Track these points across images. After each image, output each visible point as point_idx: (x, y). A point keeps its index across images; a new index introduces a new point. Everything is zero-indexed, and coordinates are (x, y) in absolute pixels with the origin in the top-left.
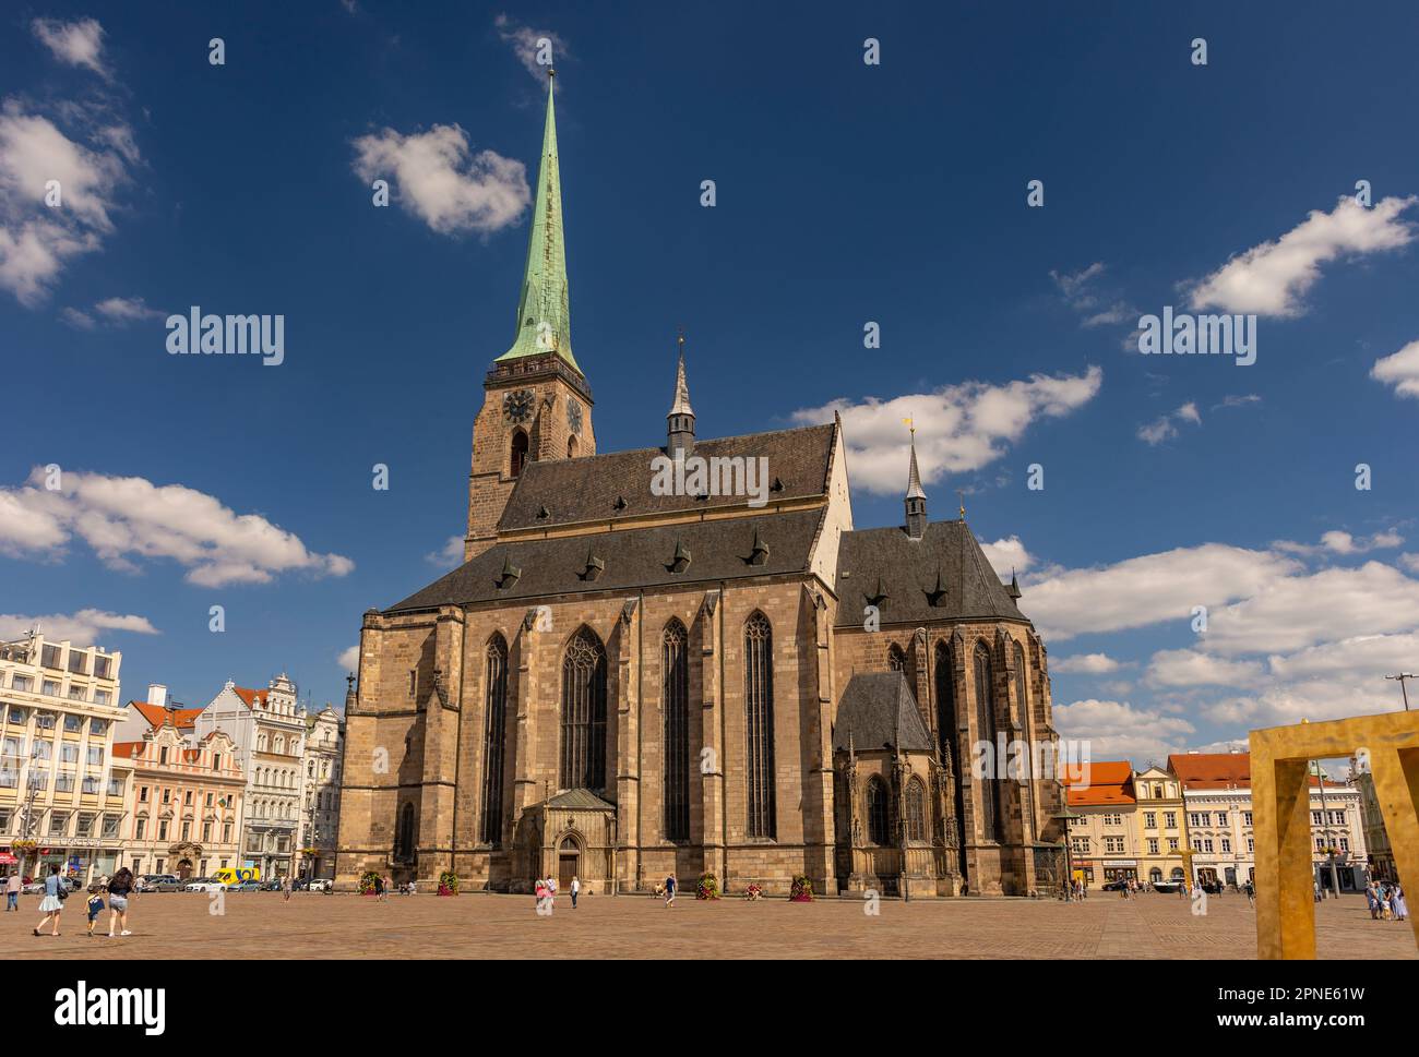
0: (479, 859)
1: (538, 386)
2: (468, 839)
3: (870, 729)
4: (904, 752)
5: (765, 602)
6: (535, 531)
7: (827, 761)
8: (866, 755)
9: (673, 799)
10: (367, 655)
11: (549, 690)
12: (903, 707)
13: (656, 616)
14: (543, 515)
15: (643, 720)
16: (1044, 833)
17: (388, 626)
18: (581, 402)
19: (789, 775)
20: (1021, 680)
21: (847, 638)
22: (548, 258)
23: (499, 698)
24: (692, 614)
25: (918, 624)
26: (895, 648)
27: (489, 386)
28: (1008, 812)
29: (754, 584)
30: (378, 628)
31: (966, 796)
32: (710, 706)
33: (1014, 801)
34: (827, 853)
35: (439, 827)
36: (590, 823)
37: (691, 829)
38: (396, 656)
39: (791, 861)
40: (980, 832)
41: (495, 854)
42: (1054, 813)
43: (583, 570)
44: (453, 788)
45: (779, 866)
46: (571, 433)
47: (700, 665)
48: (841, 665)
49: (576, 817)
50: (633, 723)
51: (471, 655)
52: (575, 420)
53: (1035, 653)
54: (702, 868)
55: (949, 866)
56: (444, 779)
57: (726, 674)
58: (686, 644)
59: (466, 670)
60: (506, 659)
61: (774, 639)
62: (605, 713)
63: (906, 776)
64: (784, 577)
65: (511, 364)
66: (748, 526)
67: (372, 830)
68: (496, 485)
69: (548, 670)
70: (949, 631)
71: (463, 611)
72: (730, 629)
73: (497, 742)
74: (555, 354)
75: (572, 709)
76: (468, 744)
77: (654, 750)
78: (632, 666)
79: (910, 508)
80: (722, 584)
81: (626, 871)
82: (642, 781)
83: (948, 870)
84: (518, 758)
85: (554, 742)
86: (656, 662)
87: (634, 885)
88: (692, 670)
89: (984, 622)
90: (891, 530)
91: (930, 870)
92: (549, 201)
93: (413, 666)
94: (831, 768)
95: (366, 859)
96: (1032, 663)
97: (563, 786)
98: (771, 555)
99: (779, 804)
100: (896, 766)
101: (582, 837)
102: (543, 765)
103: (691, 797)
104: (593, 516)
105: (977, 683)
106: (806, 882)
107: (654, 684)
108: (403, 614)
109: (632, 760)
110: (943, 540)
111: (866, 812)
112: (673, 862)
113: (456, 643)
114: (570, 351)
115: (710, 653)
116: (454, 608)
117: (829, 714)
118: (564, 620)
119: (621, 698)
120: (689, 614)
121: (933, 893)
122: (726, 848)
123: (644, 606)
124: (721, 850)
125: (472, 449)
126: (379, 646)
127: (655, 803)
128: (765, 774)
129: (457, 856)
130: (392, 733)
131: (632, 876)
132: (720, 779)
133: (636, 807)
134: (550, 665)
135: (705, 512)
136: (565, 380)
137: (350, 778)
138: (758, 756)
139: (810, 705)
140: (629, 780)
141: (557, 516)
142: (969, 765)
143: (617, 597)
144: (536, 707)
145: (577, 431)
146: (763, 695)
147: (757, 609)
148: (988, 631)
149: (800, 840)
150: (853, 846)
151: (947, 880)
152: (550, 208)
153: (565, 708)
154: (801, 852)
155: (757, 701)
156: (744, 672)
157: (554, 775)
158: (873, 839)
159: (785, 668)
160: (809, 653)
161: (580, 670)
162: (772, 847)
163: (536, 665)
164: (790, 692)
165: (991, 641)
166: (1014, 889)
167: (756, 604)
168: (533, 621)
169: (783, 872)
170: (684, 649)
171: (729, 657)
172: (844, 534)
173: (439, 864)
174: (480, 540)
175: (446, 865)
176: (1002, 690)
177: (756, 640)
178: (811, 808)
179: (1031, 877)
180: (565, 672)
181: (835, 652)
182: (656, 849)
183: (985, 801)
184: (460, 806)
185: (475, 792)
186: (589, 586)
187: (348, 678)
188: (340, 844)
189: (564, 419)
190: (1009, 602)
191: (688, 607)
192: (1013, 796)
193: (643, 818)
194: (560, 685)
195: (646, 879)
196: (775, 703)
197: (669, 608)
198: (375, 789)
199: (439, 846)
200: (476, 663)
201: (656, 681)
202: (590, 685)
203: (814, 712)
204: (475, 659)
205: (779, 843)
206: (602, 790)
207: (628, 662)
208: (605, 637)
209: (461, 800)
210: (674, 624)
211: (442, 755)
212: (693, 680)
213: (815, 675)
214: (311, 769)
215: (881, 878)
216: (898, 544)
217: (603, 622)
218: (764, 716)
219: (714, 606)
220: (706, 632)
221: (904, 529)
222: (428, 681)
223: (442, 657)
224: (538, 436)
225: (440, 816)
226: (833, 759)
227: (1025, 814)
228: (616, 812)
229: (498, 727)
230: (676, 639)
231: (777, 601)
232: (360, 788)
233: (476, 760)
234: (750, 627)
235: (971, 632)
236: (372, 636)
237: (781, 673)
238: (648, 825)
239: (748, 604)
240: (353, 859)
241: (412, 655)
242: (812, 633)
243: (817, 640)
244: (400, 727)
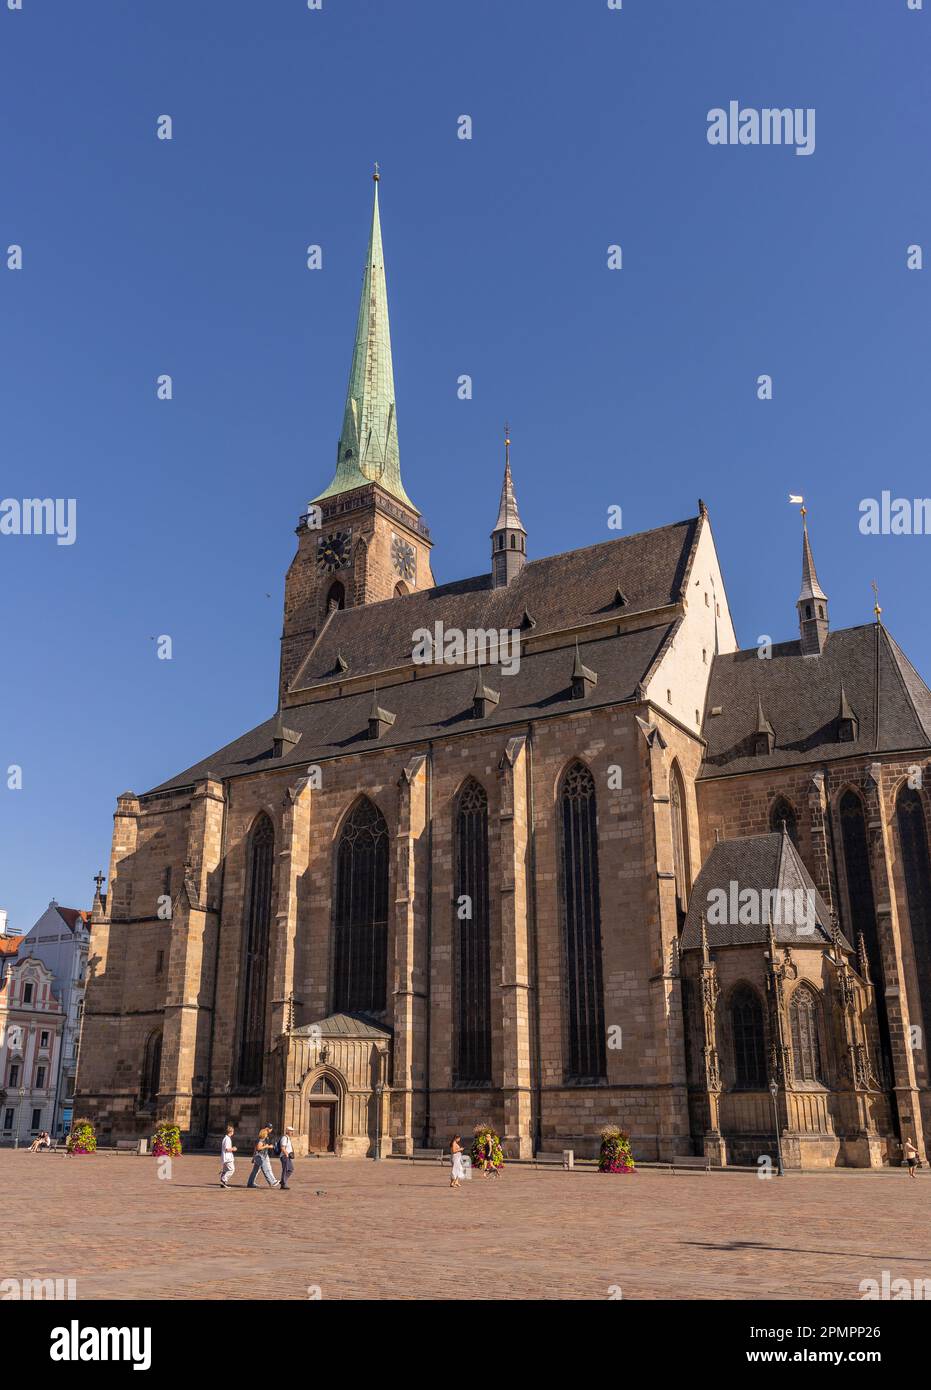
0: (236, 1107)
1: (355, 525)
2: (224, 1081)
4: (784, 947)
5: (585, 747)
8: (727, 954)
10: (118, 848)
12: (784, 882)
13: (448, 776)
14: (339, 668)
15: (432, 916)
17: (144, 812)
18: (415, 543)
19: (623, 986)
23: (264, 896)
24: (492, 770)
25: (812, 767)
26: (780, 803)
29: (572, 721)
30: (133, 816)
31: (891, 1014)
32: (511, 892)
34: (675, 1100)
35: (183, 1064)
36: (354, 1058)
37: (493, 1066)
38: (152, 849)
44: (209, 1014)
45: (612, 1118)
46: (399, 579)
47: (498, 838)
49: (333, 1047)
50: (417, 920)
51: (234, 843)
54: (504, 1121)
55: (860, 1122)
57: (537, 847)
58: (485, 811)
60: (274, 844)
61: (597, 795)
62: (385, 909)
63: (789, 985)
64: (610, 708)
67: (119, 1069)
69: (321, 855)
70: (856, 774)
71: (225, 788)
72: (541, 785)
73: (261, 953)
74: (376, 485)
75: (348, 906)
76: (227, 956)
77: (447, 956)
78: (414, 843)
79: (803, 614)
80: (530, 725)
82: (432, 998)
83: (861, 1129)
84: (276, 971)
86: (449, 837)
88: (493, 845)
89: (909, 757)
92: (374, 319)
93: (169, 859)
94: (678, 974)
95: (111, 1107)
97: (337, 1008)
98: (598, 684)
100: (771, 968)
102: (311, 980)
103: (491, 1020)
105: (901, 845)
106: (619, 1142)
107: (447, 866)
108: (161, 797)
109: (415, 971)
110: (852, 653)
111: (731, 1038)
113: (214, 828)
114: (402, 486)
115: (510, 819)
116: (214, 784)
117: (674, 897)
118: (339, 790)
119: (399, 887)
120: (489, 770)
122: (538, 1093)
123: (432, 765)
124: (532, 1096)
126: (132, 838)
127: (447, 1031)
128: (591, 986)
129: (212, 1103)
130: (145, 945)
132: (530, 993)
133: (422, 1036)
134: (322, 849)
135: (527, 642)
136: (391, 517)
137: (95, 1003)
138: (581, 959)
140: (409, 998)
143: (401, 754)
144: (304, 905)
145: (408, 576)
147: (576, 758)
151: (859, 1142)
152: (374, 324)
153: (339, 905)
155: (578, 884)
156: (560, 844)
157: (326, 993)
158: (742, 1079)
159: (612, 835)
160: (644, 811)
161: (357, 854)
162: (601, 1089)
163: (303, 851)
164: (621, 868)
167: (575, 751)
168: (300, 794)
170: (484, 818)
171: (540, 824)
172: (718, 661)
177: (575, 800)
180: (340, 857)
182: (445, 1092)
184: (216, 1037)
185: (234, 1018)
186: (372, 744)
187: (96, 879)
188: (80, 1087)
189: (388, 562)
193: (432, 1051)
194: (334, 875)
197: (464, 765)
198: (122, 1016)
200: (241, 850)
201: (449, 862)
203: (652, 894)
204: (237, 848)
205: (611, 1083)
206: (384, 1013)
208: (385, 807)
209: (217, 1029)
210: (471, 786)
211: (188, 969)
212: (493, 859)
213: (651, 841)
216: (787, 664)
217: (382, 789)
219: (516, 756)
220: (505, 791)
223: (195, 846)
225: (184, 1051)
228: (391, 1042)
229: (263, 936)
230: (474, 806)
231: (599, 744)
232: (105, 1015)
233: (233, 976)
234: (567, 783)
235: (890, 774)
236: (123, 826)
237: (610, 841)
238: (438, 1060)
239: (563, 752)
240: (94, 1107)
241: (168, 846)
242: (647, 784)
243: (652, 793)
244: (152, 937)
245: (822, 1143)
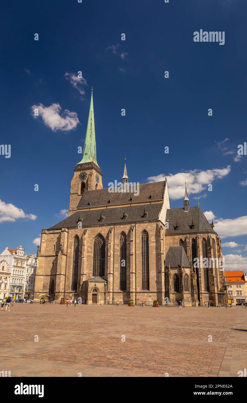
0: (71, 295)
1: (88, 171)
2: (68, 289)
3: (174, 262)
4: (183, 267)
5: (147, 228)
6: (87, 209)
7: (163, 270)
8: (173, 268)
9: (122, 279)
11: (90, 250)
12: (183, 256)
13: (118, 231)
14: (89, 204)
15: (114, 258)
16: (220, 290)
17: (48, 233)
18: (99, 175)
19: (153, 273)
20: (214, 249)
21: (168, 237)
22: (91, 138)
23: (77, 252)
24: (128, 231)
25: (187, 234)
26: (181, 240)
27: (75, 171)
28: (211, 284)
29: (144, 223)
30: (46, 234)
31: (200, 279)
32: (132, 255)
33: (212, 281)
34: (163, 294)
35: (61, 286)
36: (100, 286)
37: (127, 288)
38: (50, 241)
39: (153, 296)
40: (203, 289)
41: (75, 293)
42: (223, 284)
43: (99, 219)
44: (65, 276)
46: (96, 183)
47: (130, 244)
48: (167, 244)
49: (97, 284)
50: (112, 259)
51: (70, 241)
52: (98, 180)
53: (218, 242)
54: (130, 298)
55: (195, 298)
56: (62, 273)
57: (136, 246)
58: (126, 238)
59: (68, 245)
60: (79, 242)
61: (149, 237)
62: (105, 256)
63: (184, 274)
64: (152, 221)
65: (81, 165)
66: (143, 207)
67: (43, 287)
68: (77, 196)
69: (90, 245)
70: (195, 236)
71: (68, 229)
72: (137, 234)
73: (76, 264)
74: (92, 162)
75: (96, 256)
76: (69, 264)
77: (117, 266)
78: (112, 244)
79: (185, 203)
80: (136, 223)
81: (110, 298)
82: (114, 274)
83: (195, 299)
84: (82, 268)
85: (91, 264)
86: (118, 243)
87: (112, 302)
88: (128, 245)
89: (205, 233)
90: (180, 209)
91: (190, 299)
92: (91, 123)
93: (55, 243)
94: (164, 272)
95: (42, 294)
96: (217, 244)
97: (93, 275)
98: (149, 215)
99: (150, 281)
100: (181, 271)
101: (98, 289)
102: (88, 270)
103: (127, 279)
104: (102, 204)
105: (202, 249)
106: (157, 302)
107: (117, 249)
108: (52, 230)
109: (112, 269)
110: (194, 212)
111: (173, 283)
112: (122, 296)
113: (66, 238)
114: (96, 162)
115: (132, 241)
116: (65, 228)
117: (163, 257)
118: (94, 232)
119: (109, 253)
120: (127, 230)
121: (191, 305)
122: (136, 293)
123: (115, 228)
124: (135, 293)
125: (70, 187)
126: (46, 238)
127: (118, 280)
128: (146, 273)
129: (65, 294)
130: (49, 261)
131: (111, 300)
132: (135, 274)
133: (112, 281)
134: (90, 244)
135: (131, 204)
136: (95, 169)
137: (38, 273)
138: (145, 268)
139: (158, 255)
140: (111, 274)
141: (92, 205)
142: (200, 271)
143: (108, 226)
144: (87, 255)
145: (98, 182)
146: (146, 252)
147: (145, 229)
148: (205, 236)
149: (156, 291)
150: (170, 292)
151: (194, 302)
152: (91, 125)
153: (94, 255)
154: (156, 294)
155: (145, 254)
156: (141, 246)
157: (91, 273)
158: (175, 291)
159: (152, 245)
160: (158, 241)
161: (98, 245)
162: (148, 292)
163: (87, 244)
164: (153, 252)
165: (206, 238)
166: (212, 305)
167: (145, 228)
168: (86, 232)
169: (151, 299)
170: (126, 240)
171: (137, 242)
172: (168, 210)
173: (61, 296)
174: (72, 211)
175: (62, 296)
176: (209, 251)
177: (144, 238)
178: (158, 282)
179: (217, 301)
180: (94, 245)
181: (165, 241)
182: (118, 293)
183: (205, 281)
184: (66, 281)
185: (70, 277)
186: (101, 223)
187: (38, 247)
188: (35, 290)
189: (95, 179)
190: (211, 228)
191: (127, 229)
192: (212, 280)
193: (114, 284)
194: (93, 249)
195: (115, 301)
196: (149, 254)
197: (122, 229)
198: (44, 276)
199: (61, 291)
200: (71, 243)
201: (118, 248)
202: (101, 249)
203: (160, 257)
204: (71, 242)
205: (150, 291)
206: (104, 277)
207: (111, 243)
208: (105, 236)
209: (67, 279)
210: (123, 233)
211: (62, 267)
212: (128, 248)
213: (160, 247)
214: (28, 270)
215: (177, 301)
216: (182, 212)
217: (104, 232)
218: (146, 258)
219: (133, 228)
220: (131, 235)
221: (184, 209)
222: (59, 248)
223: (62, 241)
224: (88, 184)
225: (61, 283)
226: (165, 269)
227: (215, 284)
228: (107, 283)
229: (77, 260)
230: (123, 237)
231: (150, 227)
232: (40, 276)
233: (70, 268)
234: (143, 234)
235: (201, 236)
236: (44, 236)
237: (151, 246)
238: (116, 286)
239: (142, 228)
240: (38, 294)
241: (54, 241)
242: (159, 236)
243: (160, 238)
244: (51, 260)
245: (188, 302)
